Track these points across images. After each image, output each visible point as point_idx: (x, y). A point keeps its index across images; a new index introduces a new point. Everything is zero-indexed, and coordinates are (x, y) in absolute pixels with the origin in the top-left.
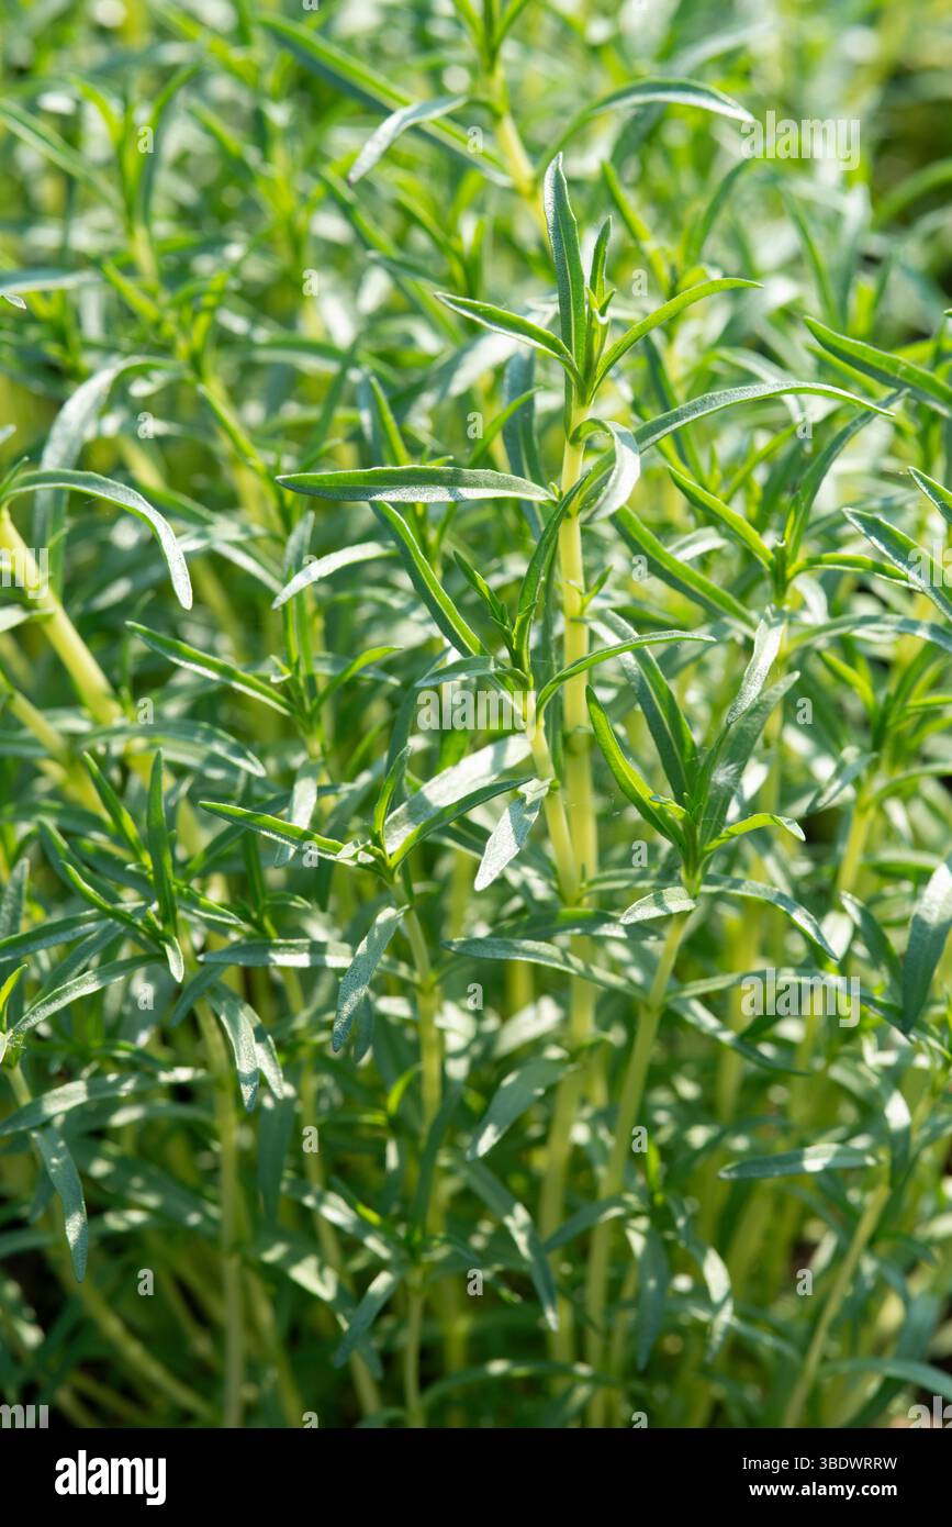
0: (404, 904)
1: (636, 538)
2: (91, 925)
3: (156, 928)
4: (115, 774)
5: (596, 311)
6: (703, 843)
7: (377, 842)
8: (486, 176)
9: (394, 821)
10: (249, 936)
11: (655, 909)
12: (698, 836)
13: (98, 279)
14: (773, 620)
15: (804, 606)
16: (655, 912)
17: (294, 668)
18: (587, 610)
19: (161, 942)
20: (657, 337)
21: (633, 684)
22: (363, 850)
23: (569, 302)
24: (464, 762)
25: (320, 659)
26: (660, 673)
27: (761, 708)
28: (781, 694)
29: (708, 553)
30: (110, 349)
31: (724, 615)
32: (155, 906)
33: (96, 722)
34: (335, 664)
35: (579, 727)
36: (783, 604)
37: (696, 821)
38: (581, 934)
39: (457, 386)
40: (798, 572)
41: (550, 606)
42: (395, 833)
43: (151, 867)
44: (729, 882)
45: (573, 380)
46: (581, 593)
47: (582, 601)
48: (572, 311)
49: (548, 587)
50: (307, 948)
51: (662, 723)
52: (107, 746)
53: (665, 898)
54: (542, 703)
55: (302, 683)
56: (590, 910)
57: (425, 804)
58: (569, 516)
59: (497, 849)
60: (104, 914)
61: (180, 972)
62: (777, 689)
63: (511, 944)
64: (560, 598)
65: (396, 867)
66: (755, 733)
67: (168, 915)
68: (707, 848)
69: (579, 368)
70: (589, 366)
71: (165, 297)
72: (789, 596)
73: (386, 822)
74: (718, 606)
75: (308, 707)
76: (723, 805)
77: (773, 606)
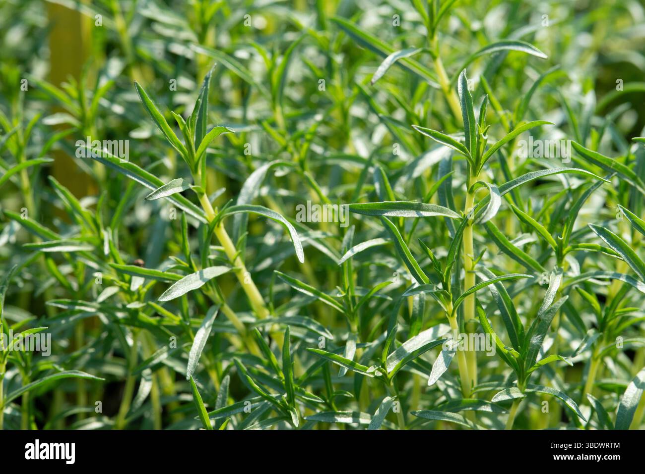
0: (395, 395)
1: (497, 236)
2: (257, 403)
3: (286, 405)
4: (267, 340)
5: (482, 134)
6: (527, 370)
7: (383, 366)
8: (428, 83)
9: (390, 358)
10: (325, 410)
11: (506, 396)
12: (525, 366)
13: (260, 128)
14: (557, 272)
15: (570, 268)
16: (507, 397)
17: (346, 292)
18: (475, 268)
19: (288, 411)
20: (503, 151)
21: (496, 299)
22: (377, 369)
23: (469, 132)
24: (421, 334)
25: (357, 290)
26: (508, 294)
27: (552, 311)
28: (560, 305)
29: (529, 244)
30: (264, 160)
31: (535, 271)
32: (285, 395)
33: (258, 318)
34: (363, 291)
35: (471, 320)
36: (561, 266)
37: (524, 359)
38: (472, 410)
39: (416, 174)
40: (568, 252)
41: (459, 266)
42: (391, 364)
43: (284, 378)
44: (538, 388)
45: (471, 164)
46: (472, 260)
47: (473, 263)
48: (470, 136)
49: (458, 257)
50: (351, 415)
51: (508, 316)
52: (264, 327)
53: (511, 391)
54: (456, 306)
55: (350, 299)
56: (476, 399)
57: (404, 351)
58: (468, 225)
59: (436, 369)
60: (264, 398)
61: (297, 422)
62: (559, 303)
63: (441, 413)
64: (463, 262)
65: (391, 378)
66: (549, 322)
67: (291, 399)
68: (528, 371)
69: (474, 160)
70: (478, 159)
71: (288, 137)
72: (564, 263)
73: (388, 358)
74: (533, 267)
75: (352, 310)
76: (535, 353)
77: (557, 267)
